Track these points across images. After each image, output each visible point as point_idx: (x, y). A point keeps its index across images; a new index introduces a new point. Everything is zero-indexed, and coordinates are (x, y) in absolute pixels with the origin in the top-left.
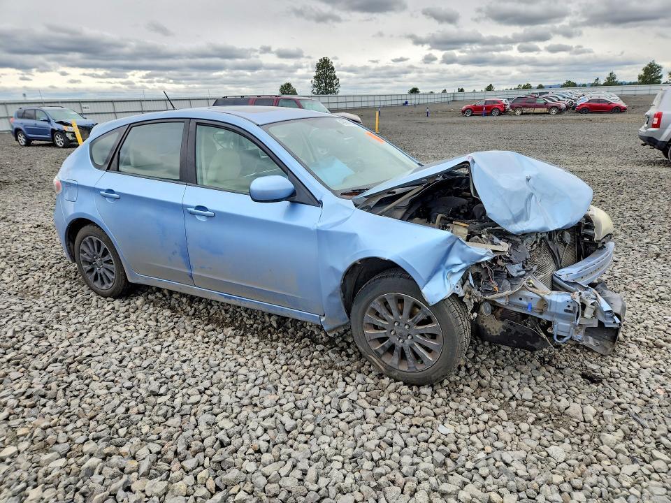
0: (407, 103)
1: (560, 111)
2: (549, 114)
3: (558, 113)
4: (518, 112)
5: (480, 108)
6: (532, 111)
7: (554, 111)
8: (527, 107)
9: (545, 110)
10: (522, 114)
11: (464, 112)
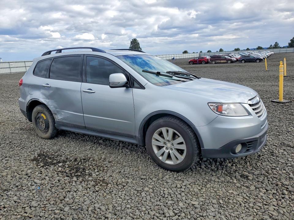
0: (174, 58)
1: (232, 62)
2: (227, 63)
3: (231, 63)
4: (214, 62)
5: (196, 61)
6: (220, 62)
7: (229, 62)
8: (217, 60)
9: (225, 61)
10: (216, 63)
11: (189, 63)
